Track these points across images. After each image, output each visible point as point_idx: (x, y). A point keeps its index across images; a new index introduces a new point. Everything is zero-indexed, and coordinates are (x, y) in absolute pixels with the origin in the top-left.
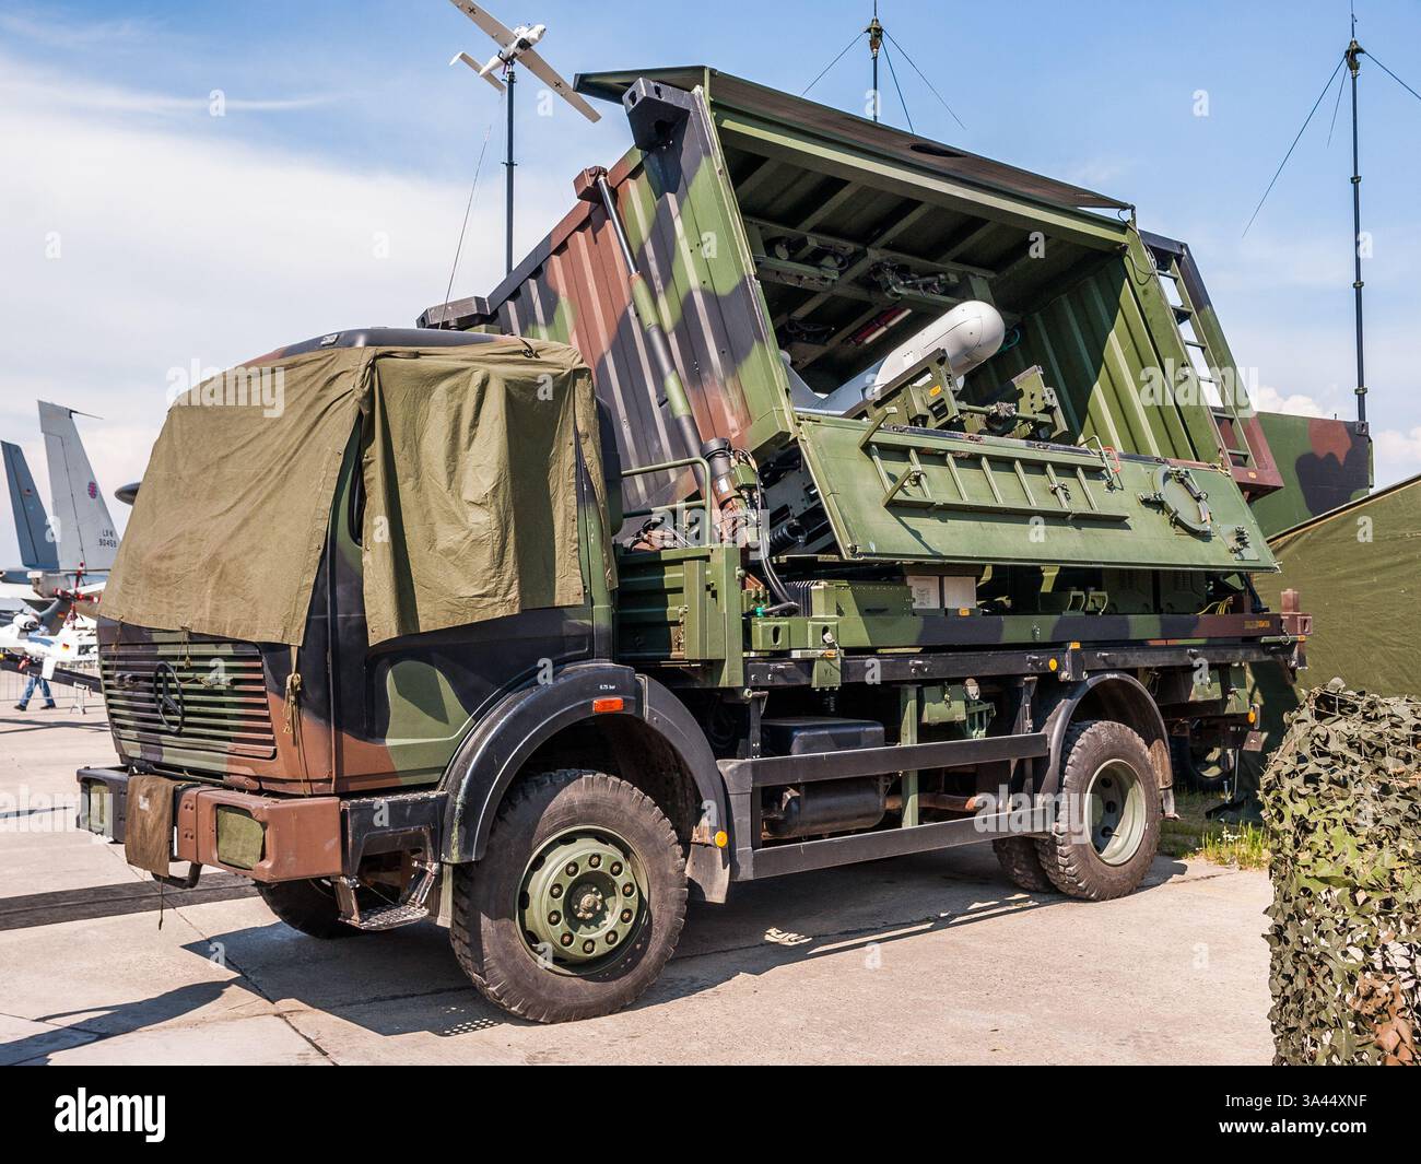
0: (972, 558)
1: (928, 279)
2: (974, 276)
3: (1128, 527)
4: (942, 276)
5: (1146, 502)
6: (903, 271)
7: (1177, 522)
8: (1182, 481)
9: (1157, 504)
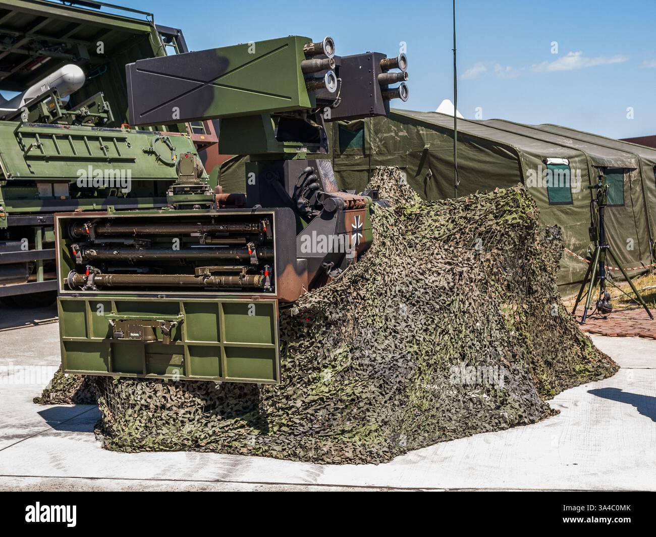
0: (62, 178)
1: (56, 47)
2: (80, 44)
3: (134, 162)
4: (63, 45)
5: (145, 152)
6: (44, 44)
7: (159, 159)
8: (165, 142)
9: (150, 152)
